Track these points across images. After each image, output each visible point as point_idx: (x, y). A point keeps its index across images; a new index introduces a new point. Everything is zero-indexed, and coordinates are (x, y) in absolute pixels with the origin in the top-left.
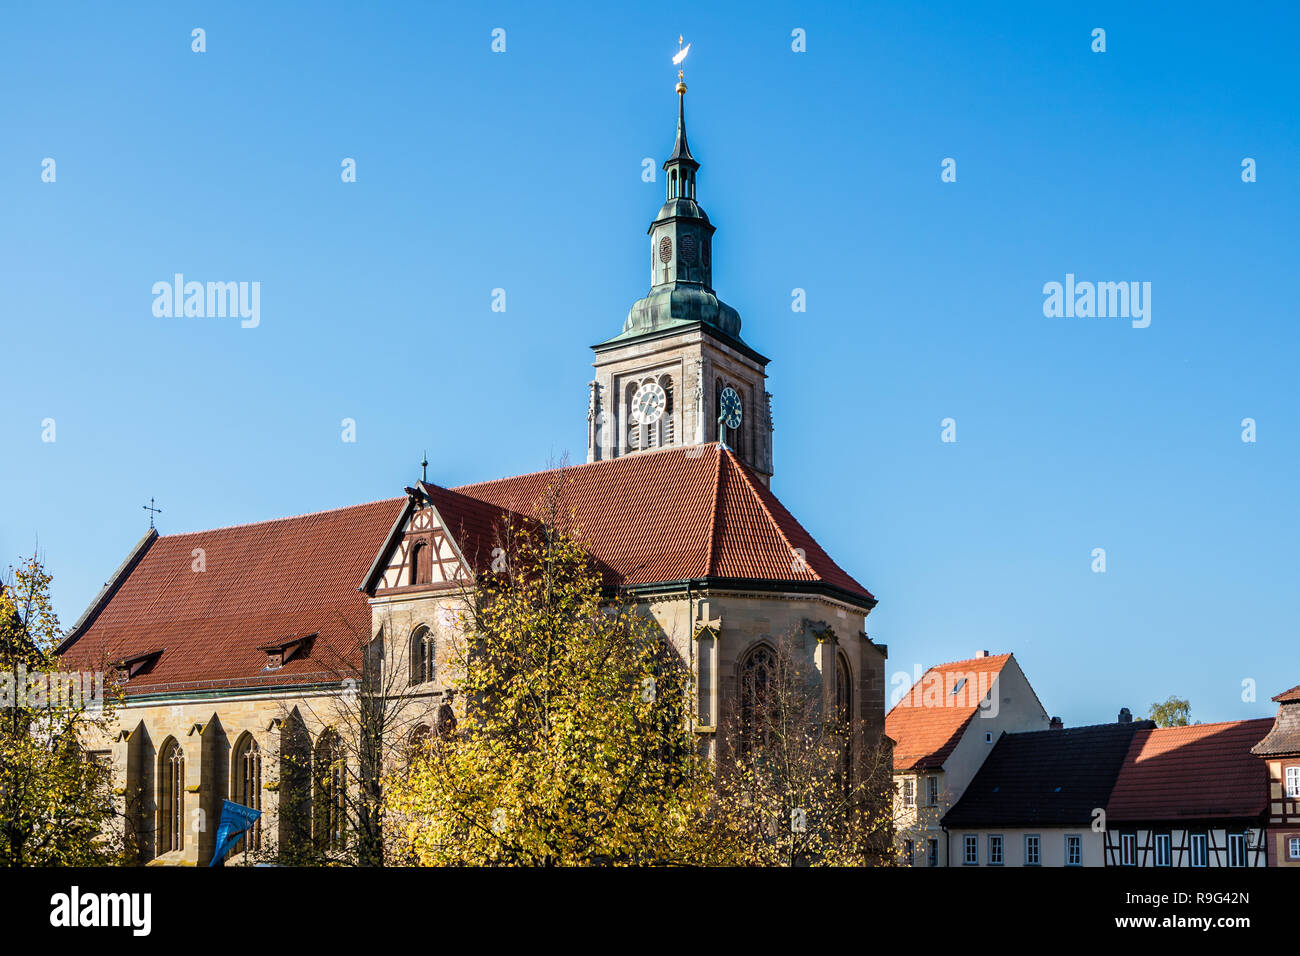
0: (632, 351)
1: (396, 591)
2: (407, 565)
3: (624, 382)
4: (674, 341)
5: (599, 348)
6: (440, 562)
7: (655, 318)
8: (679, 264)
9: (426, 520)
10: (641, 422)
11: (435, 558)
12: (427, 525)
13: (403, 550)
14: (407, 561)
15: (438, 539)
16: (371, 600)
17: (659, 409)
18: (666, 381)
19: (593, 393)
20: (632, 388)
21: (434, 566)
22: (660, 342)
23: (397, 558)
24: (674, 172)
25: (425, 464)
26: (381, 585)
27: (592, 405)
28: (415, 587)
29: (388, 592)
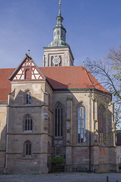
0: (53, 50)
1: (20, 80)
2: (23, 74)
3: (51, 56)
4: (63, 49)
5: (45, 48)
6: (34, 74)
7: (58, 44)
8: (61, 36)
9: (29, 64)
10: (54, 64)
11: (32, 73)
12: (30, 65)
13: (22, 70)
14: (24, 73)
15: (33, 69)
16: (11, 82)
17: (59, 62)
18: (60, 57)
19: (44, 57)
20: (52, 57)
21: (32, 75)
22: (59, 49)
23: (20, 72)
24: (59, 19)
25: (29, 50)
26: (15, 78)
27: (44, 59)
28: (25, 80)
29: (17, 80)
